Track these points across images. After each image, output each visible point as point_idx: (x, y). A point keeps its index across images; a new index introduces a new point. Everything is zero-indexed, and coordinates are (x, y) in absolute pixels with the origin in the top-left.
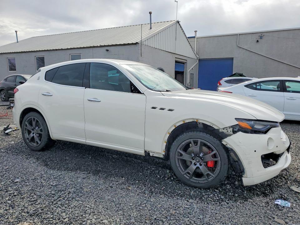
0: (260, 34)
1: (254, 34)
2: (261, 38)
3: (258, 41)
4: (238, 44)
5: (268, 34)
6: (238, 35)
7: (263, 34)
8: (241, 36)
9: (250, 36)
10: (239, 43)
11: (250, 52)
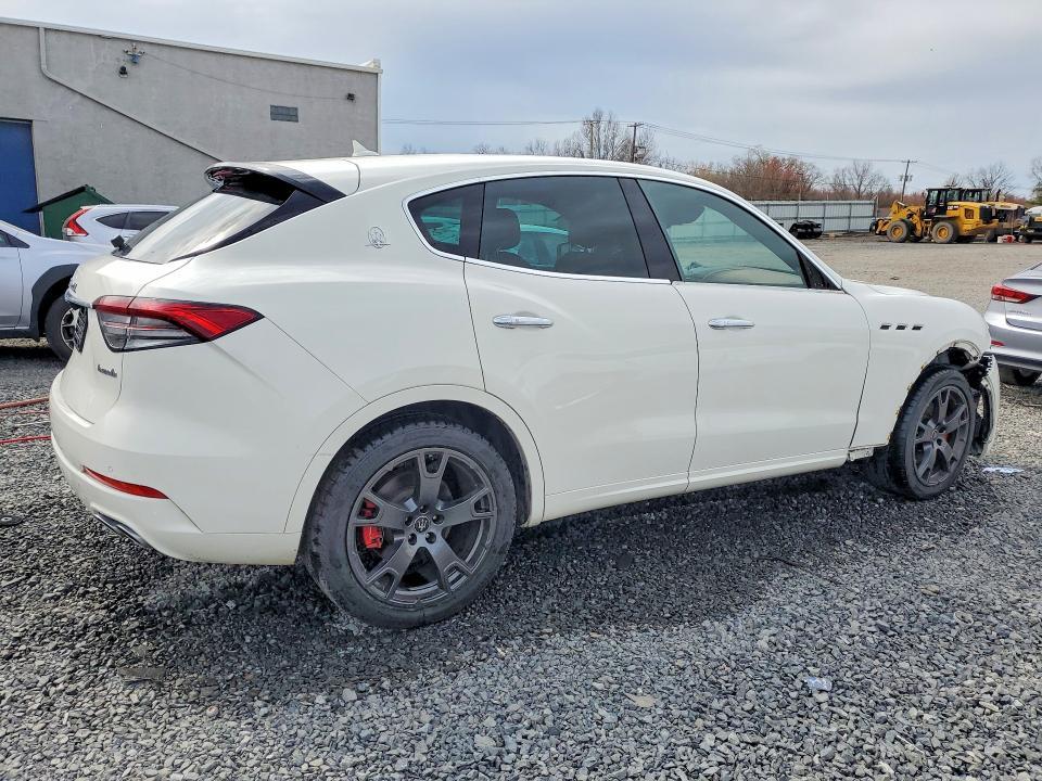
0: (128, 47)
1: (108, 43)
2: (134, 60)
3: (123, 71)
4: (44, 67)
5: (155, 51)
6: (42, 31)
7: (140, 48)
8: (52, 37)
9: (92, 46)
10: (47, 65)
11: (100, 106)
